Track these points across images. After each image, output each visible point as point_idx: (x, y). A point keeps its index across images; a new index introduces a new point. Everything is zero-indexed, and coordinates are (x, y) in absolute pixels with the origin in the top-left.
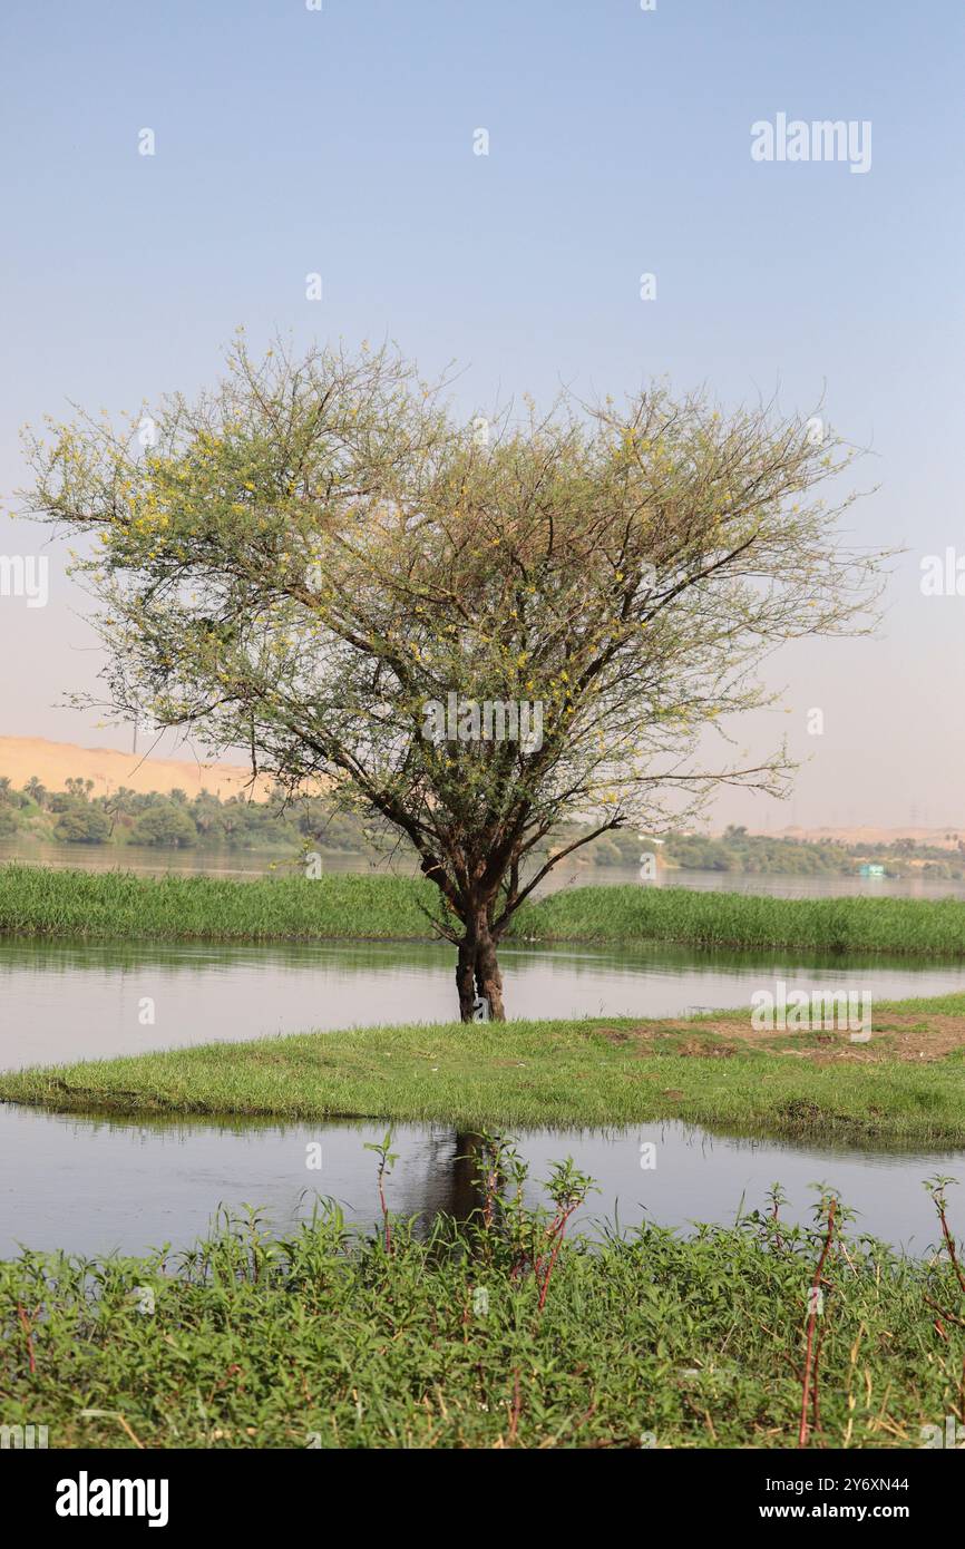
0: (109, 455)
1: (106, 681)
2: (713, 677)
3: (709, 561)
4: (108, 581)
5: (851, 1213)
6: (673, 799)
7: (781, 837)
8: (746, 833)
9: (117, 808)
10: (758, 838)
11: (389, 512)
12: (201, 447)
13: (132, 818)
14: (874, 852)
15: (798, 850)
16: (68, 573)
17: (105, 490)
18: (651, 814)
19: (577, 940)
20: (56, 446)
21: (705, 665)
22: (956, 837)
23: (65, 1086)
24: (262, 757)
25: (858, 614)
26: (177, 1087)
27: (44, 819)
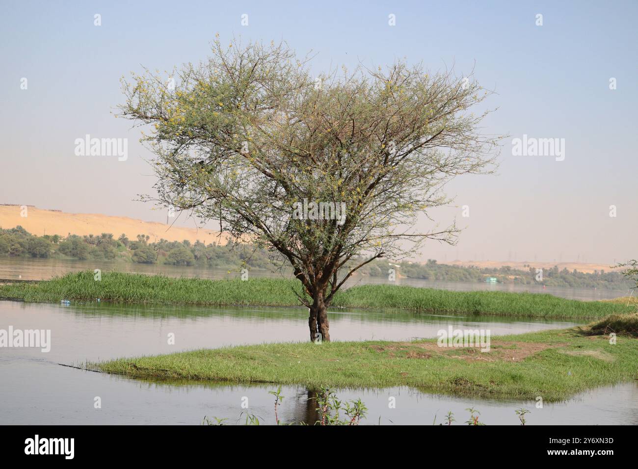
0: (159, 90)
1: (156, 189)
2: (424, 191)
3: (423, 140)
4: (158, 145)
6: (405, 245)
7: (452, 265)
8: (436, 263)
9: (159, 248)
10: (441, 265)
11: (282, 116)
12: (200, 87)
13: (166, 253)
14: (493, 272)
15: (459, 270)
16: (140, 142)
17: (157, 105)
18: (396, 251)
19: (362, 308)
20: (136, 85)
21: (420, 186)
22: (528, 266)
23: (136, 367)
24: (224, 224)
25: (488, 164)
26: (185, 368)
27: (127, 252)
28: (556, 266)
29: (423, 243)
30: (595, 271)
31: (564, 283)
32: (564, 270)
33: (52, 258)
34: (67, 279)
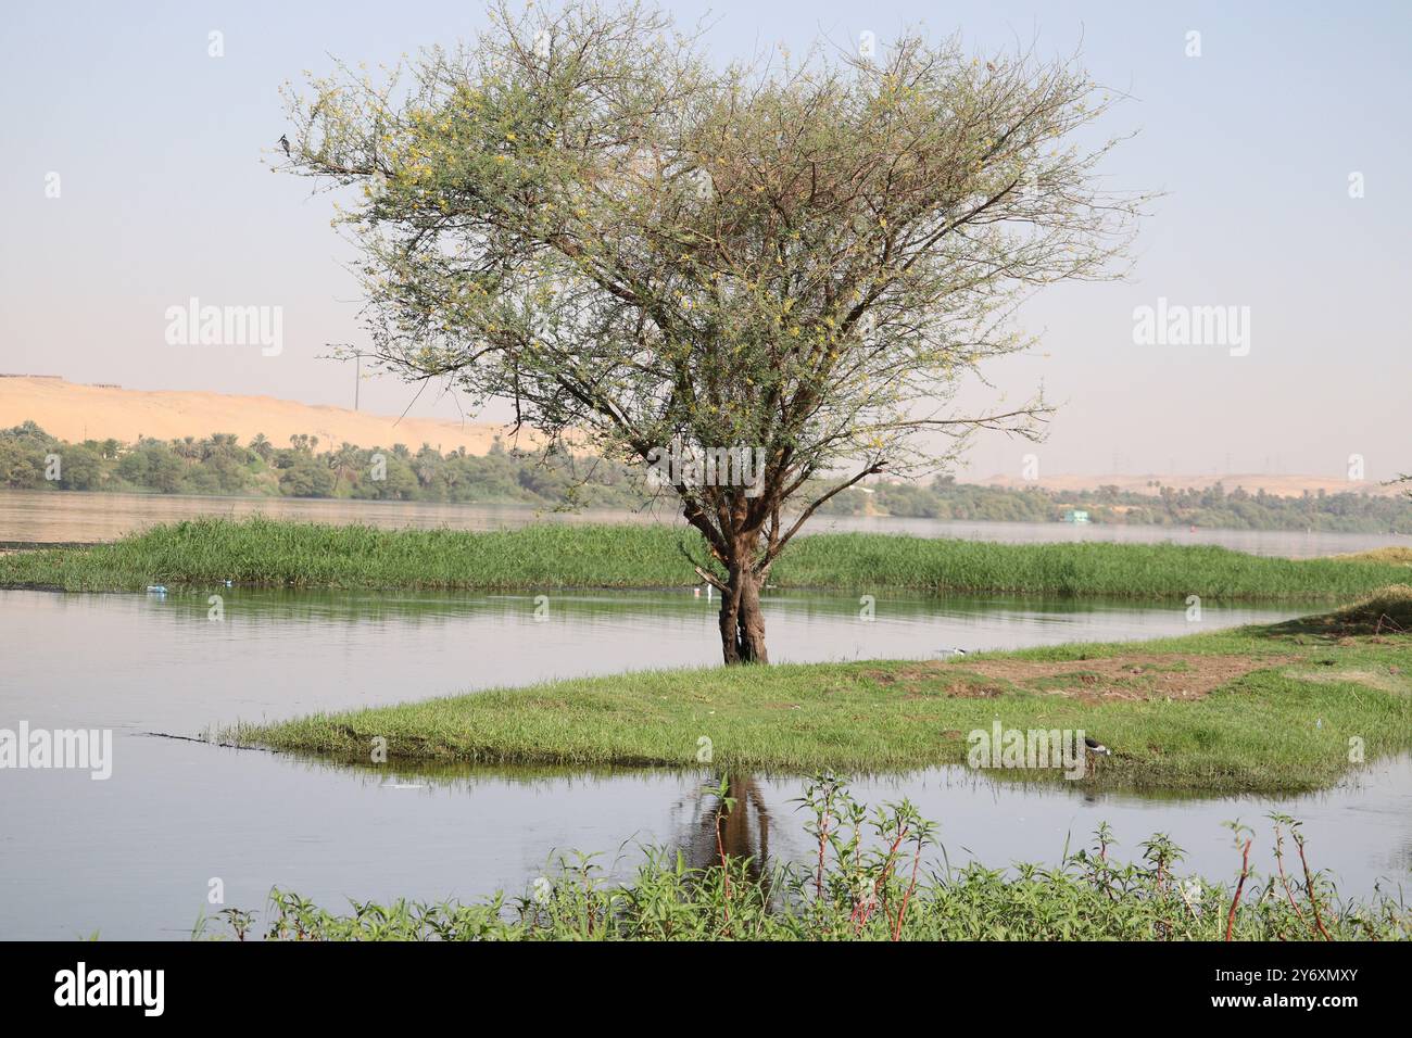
0: (369, 108)
1: (370, 332)
2: (973, 321)
3: (968, 207)
4: (371, 234)
5: (1180, 853)
6: (934, 443)
7: (987, 485)
8: (953, 481)
9: (341, 464)
10: (965, 486)
11: (645, 162)
12: (460, 99)
13: (356, 473)
14: (1078, 499)
15: (1004, 497)
16: (333, 226)
17: (366, 143)
18: (911, 458)
19: (811, 586)
20: (315, 101)
21: (962, 310)
22: (1158, 484)
23: (353, 733)
24: (525, 405)
25: (1112, 258)
26: (464, 732)
27: (269, 474)
28: (1219, 484)
29: (970, 440)
30: (1306, 492)
31: (1238, 518)
32: (1236, 491)
33: (103, 490)
34: (154, 540)
